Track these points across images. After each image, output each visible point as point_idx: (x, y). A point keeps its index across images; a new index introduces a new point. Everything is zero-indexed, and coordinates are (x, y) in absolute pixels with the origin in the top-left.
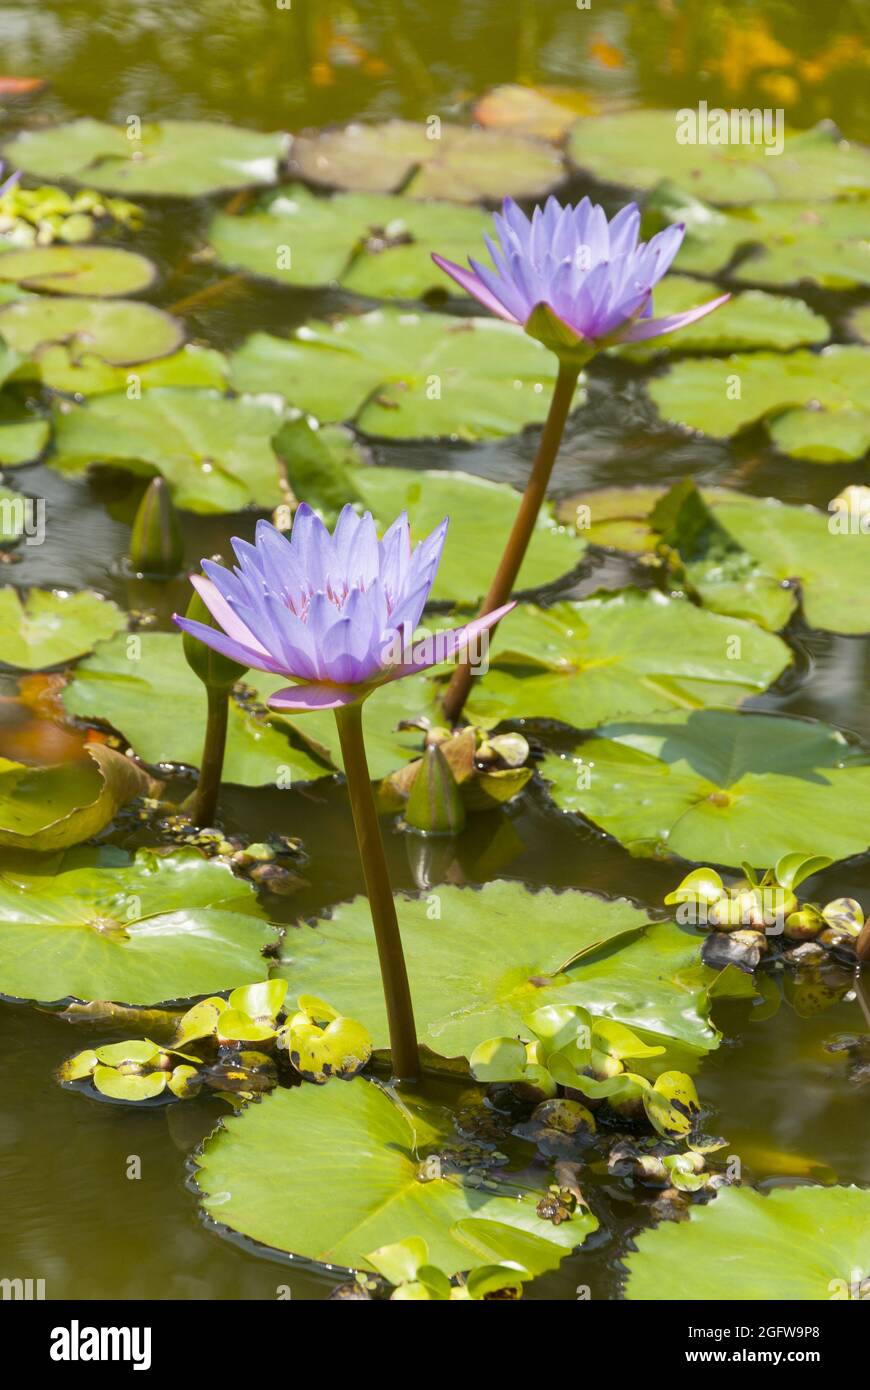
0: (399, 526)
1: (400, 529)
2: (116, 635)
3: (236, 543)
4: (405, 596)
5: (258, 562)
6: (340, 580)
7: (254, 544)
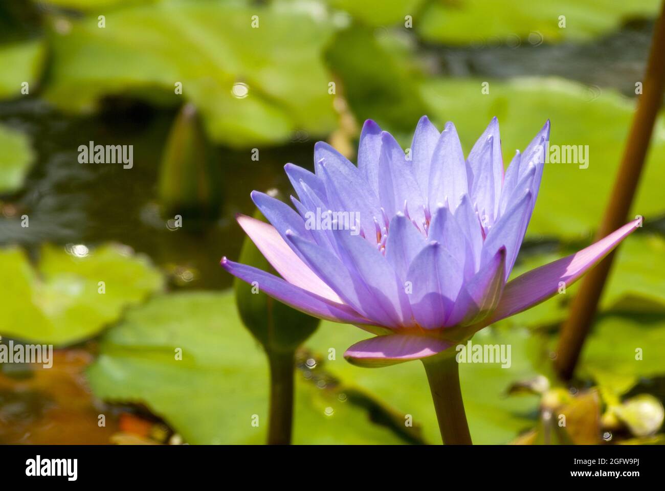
0: (490, 136)
1: (492, 138)
2: (149, 298)
3: (291, 170)
4: (503, 212)
5: (319, 189)
6: (421, 207)
7: (314, 173)
